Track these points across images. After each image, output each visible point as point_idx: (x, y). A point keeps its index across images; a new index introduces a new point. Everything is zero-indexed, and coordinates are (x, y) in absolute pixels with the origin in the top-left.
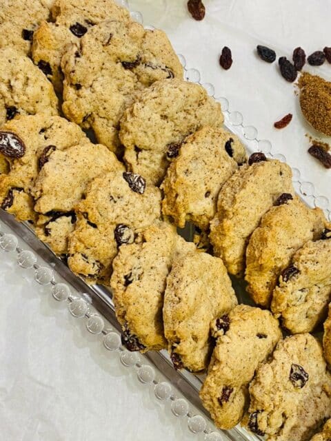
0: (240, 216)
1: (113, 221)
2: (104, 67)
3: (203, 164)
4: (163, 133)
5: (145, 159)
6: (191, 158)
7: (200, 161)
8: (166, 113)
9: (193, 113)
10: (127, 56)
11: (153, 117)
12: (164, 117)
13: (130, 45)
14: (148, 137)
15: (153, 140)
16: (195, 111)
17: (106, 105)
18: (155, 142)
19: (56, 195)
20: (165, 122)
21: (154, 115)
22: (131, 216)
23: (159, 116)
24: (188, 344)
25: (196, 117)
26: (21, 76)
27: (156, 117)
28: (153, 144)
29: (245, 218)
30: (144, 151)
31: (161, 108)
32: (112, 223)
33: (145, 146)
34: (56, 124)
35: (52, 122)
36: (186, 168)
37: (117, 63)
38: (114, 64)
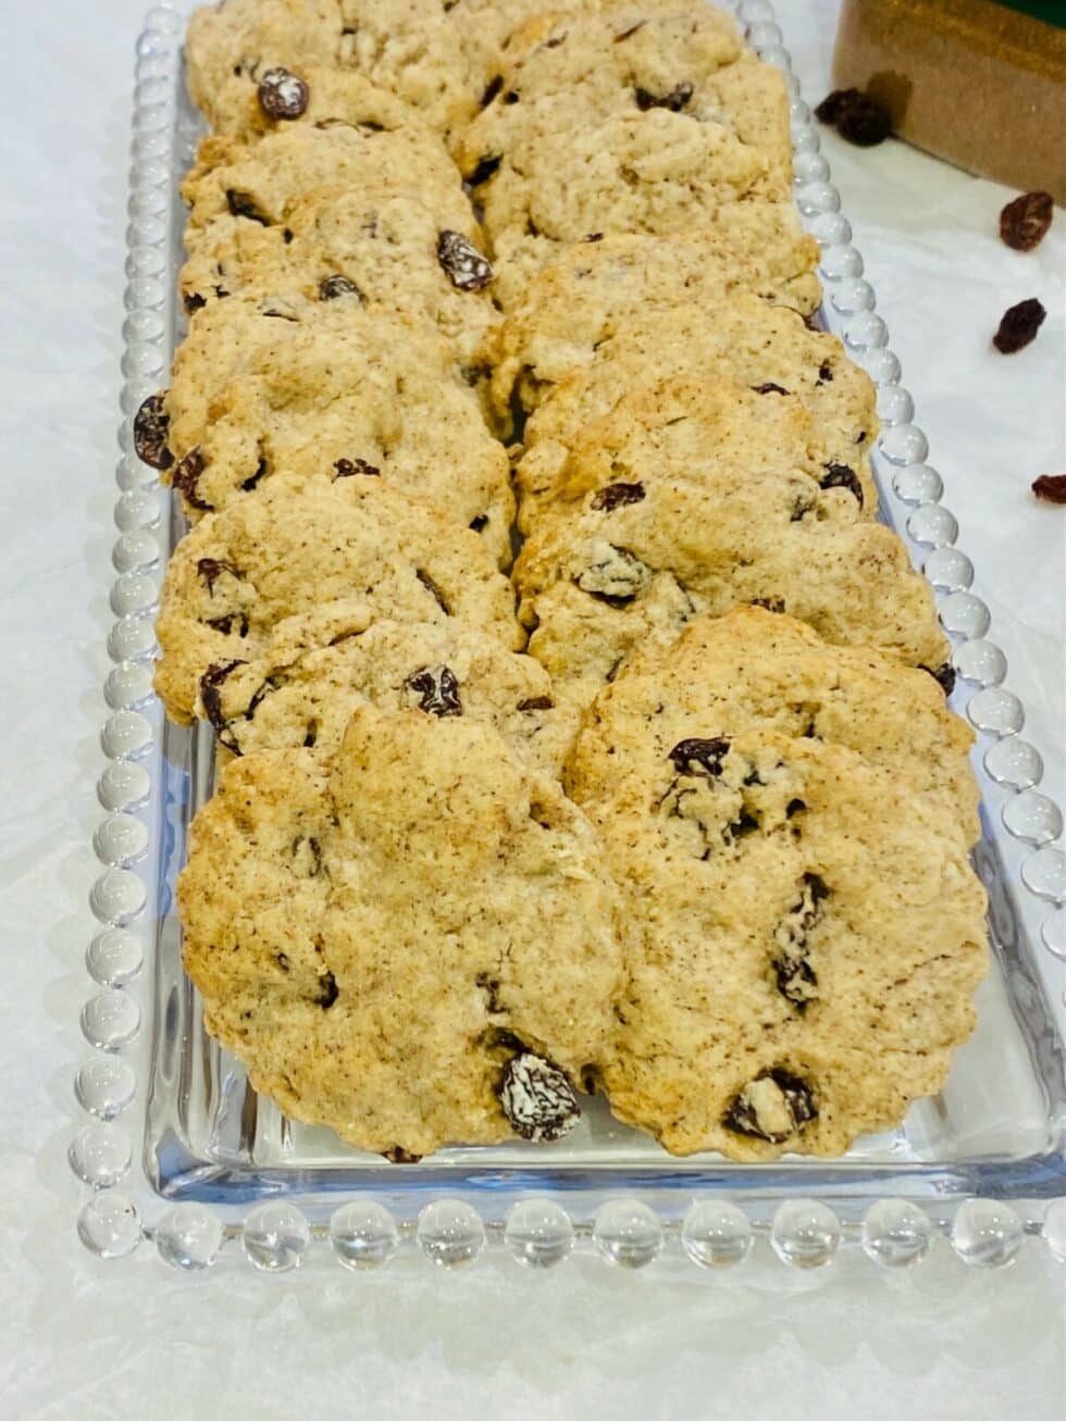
0: (615, 366)
1: (338, 259)
2: (588, 78)
3: (642, 278)
4: (606, 209)
5: (534, 256)
6: (617, 252)
7: (638, 269)
8: (636, 165)
9: (711, 201)
10: (654, 78)
11: (599, 156)
12: (631, 176)
13: (674, 60)
14: (565, 200)
15: (573, 213)
16: (721, 204)
17: (537, 142)
18: (575, 221)
19: (274, 171)
20: (628, 189)
21: (605, 154)
22: (386, 282)
23: (615, 163)
24: (237, 439)
25: (714, 219)
26: (413, 42)
27: (608, 164)
28: (569, 224)
29: (626, 377)
30: (541, 238)
31: (630, 146)
32: (329, 261)
33: (549, 224)
34: (407, 129)
35: (402, 121)
36: (588, 265)
37: (625, 85)
38: (617, 85)
